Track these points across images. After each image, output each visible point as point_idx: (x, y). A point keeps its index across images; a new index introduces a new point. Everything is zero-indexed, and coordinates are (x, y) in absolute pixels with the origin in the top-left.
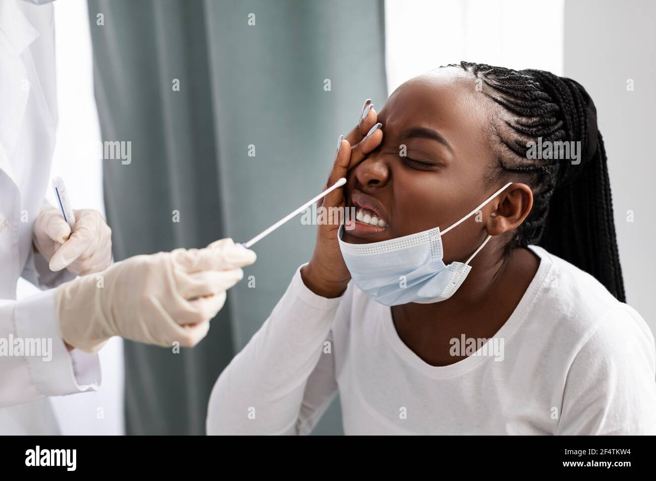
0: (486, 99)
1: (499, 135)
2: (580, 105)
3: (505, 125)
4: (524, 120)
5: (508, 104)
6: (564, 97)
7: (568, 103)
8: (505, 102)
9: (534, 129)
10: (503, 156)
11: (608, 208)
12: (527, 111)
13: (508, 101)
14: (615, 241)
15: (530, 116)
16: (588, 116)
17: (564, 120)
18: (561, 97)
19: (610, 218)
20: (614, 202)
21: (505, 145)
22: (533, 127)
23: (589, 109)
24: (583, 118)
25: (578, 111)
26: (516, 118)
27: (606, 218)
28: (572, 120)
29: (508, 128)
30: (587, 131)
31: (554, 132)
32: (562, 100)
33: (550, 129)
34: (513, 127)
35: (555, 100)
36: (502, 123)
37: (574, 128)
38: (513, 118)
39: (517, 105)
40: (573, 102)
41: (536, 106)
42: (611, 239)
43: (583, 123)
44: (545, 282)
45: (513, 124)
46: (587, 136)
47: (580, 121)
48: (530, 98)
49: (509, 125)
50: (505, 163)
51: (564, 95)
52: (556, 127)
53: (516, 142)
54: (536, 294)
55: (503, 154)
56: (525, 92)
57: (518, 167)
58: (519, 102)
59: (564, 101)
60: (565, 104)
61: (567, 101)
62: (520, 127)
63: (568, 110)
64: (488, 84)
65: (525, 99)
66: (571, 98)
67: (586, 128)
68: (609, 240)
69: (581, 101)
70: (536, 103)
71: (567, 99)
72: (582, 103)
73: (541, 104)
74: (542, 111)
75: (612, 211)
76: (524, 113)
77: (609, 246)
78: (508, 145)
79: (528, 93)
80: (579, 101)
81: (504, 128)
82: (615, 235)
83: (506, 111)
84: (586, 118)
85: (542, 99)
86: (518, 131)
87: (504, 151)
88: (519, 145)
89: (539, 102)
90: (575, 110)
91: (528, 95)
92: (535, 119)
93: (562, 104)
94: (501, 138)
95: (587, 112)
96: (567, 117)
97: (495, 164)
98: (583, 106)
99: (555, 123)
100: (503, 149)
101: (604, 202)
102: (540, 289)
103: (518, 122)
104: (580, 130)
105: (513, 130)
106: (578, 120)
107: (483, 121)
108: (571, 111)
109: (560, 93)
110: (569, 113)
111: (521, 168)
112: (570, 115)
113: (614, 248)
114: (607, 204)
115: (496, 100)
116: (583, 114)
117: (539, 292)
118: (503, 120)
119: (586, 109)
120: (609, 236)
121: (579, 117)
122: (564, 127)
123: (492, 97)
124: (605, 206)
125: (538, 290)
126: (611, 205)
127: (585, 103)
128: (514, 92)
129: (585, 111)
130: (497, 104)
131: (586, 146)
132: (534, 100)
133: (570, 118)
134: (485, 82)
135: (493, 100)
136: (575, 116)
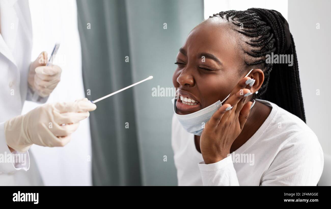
0: (235, 32)
1: (243, 49)
2: (281, 24)
3: (245, 44)
4: (254, 39)
5: (246, 32)
6: (272, 21)
7: (275, 24)
8: (244, 32)
9: (260, 42)
10: (246, 59)
11: (296, 71)
12: (255, 34)
13: (245, 31)
14: (300, 86)
15: (257, 36)
16: (285, 29)
17: (274, 33)
18: (270, 21)
19: (298, 75)
20: (299, 67)
21: (246, 53)
22: (259, 41)
23: (285, 25)
24: (282, 30)
25: (280, 27)
26: (251, 39)
27: (295, 76)
28: (277, 32)
29: (247, 45)
30: (285, 36)
31: (270, 41)
32: (271, 23)
33: (267, 41)
34: (249, 44)
35: (268, 24)
36: (244, 43)
37: (279, 36)
38: (249, 39)
39: (250, 32)
40: (277, 23)
41: (259, 30)
42: (298, 86)
43: (283, 32)
44: (273, 120)
45: (249, 42)
46: (285, 38)
47: (281, 32)
48: (256, 26)
49: (247, 43)
50: (248, 62)
51: (272, 20)
52: (270, 38)
53: (252, 51)
54: (268, 125)
55: (246, 58)
56: (253, 24)
57: (254, 62)
58: (251, 30)
59: (272, 23)
60: (273, 25)
61: (274, 23)
62: (253, 43)
63: (275, 28)
64: (234, 24)
65: (254, 28)
66: (276, 21)
67: (284, 35)
68: (297, 87)
69: (281, 21)
70: (259, 28)
71: (274, 22)
72: (281, 23)
73: (262, 28)
74: (263, 32)
75: (298, 72)
76: (254, 36)
77: (297, 90)
78: (248, 53)
79: (255, 24)
80: (280, 22)
81: (245, 45)
82: (300, 83)
83: (245, 36)
84: (284, 29)
85: (262, 25)
86: (252, 45)
87: (247, 57)
88: (254, 52)
89: (261, 27)
90: (278, 27)
91: (255, 25)
92: (259, 37)
93: (272, 25)
94: (244, 51)
95: (284, 27)
96: (275, 31)
97: (243, 64)
98: (282, 24)
99: (270, 36)
100: (246, 56)
101: (294, 68)
102: (270, 123)
103: (251, 41)
104: (282, 36)
105: (250, 46)
106: (280, 31)
107: (234, 44)
108: (277, 28)
109: (270, 20)
110: (275, 29)
111: (256, 63)
112: (276, 30)
113: (299, 90)
114: (296, 69)
115: (239, 32)
116: (282, 28)
117: (270, 125)
118: (244, 41)
119: (284, 25)
120: (297, 85)
121: (281, 30)
122: (274, 37)
123: (237, 31)
124: (295, 71)
125: (269, 123)
126: (298, 69)
127: (282, 22)
128: (248, 25)
129: (283, 26)
130: (240, 34)
131: (286, 43)
132: (258, 27)
133: (276, 31)
134: (233, 23)
135: (238, 32)
136: (279, 30)
